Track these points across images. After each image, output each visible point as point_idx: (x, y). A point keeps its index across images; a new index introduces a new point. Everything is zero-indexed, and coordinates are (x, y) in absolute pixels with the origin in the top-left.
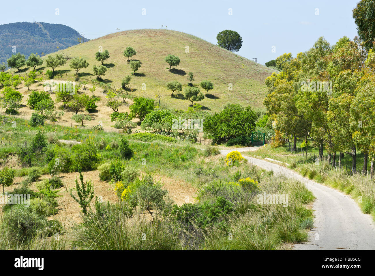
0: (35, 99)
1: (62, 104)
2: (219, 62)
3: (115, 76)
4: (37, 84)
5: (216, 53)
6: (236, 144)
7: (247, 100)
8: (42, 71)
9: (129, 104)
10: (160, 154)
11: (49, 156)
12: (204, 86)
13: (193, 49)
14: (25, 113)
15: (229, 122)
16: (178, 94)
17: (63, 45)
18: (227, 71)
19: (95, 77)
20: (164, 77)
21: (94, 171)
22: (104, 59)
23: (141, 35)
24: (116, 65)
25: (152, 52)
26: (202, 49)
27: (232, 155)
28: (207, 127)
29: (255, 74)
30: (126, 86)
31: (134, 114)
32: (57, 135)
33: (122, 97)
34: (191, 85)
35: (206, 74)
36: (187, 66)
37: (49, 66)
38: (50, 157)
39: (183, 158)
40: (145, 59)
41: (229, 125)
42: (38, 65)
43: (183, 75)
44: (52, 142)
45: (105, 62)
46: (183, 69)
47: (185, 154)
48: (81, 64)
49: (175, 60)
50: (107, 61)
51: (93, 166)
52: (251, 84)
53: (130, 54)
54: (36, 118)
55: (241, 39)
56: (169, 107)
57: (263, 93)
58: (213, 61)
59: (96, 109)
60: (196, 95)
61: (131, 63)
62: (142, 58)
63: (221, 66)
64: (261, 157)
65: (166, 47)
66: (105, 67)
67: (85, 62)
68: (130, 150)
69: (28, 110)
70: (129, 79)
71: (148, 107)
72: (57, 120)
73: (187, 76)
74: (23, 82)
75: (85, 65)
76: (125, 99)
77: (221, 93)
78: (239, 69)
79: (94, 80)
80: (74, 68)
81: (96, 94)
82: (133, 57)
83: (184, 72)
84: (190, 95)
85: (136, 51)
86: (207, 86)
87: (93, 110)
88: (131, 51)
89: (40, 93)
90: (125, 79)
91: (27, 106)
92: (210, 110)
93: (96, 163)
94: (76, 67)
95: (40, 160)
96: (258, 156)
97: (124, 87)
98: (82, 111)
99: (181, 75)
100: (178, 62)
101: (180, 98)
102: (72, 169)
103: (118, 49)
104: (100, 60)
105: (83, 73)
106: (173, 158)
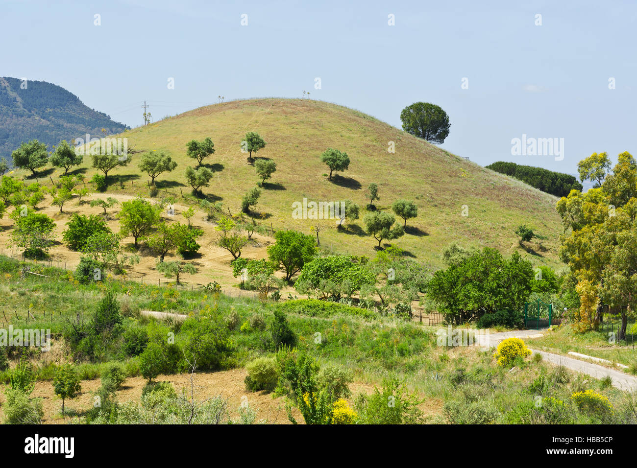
0: (79, 231)
1: (131, 240)
2: (420, 165)
3: (227, 189)
4: (77, 200)
5: (411, 147)
6: (496, 325)
7: (480, 238)
8: (83, 175)
9: (260, 244)
10: (351, 342)
11: (129, 342)
12: (399, 211)
13: (368, 138)
14: (61, 256)
15: (481, 281)
16: (350, 226)
17: (49, 123)
18: (435, 182)
19: (189, 190)
20: (320, 192)
21: (226, 372)
22: (204, 155)
23: (268, 110)
24: (226, 167)
25: (293, 143)
26: (384, 138)
27: (509, 345)
28: (436, 290)
29: (487, 189)
30: (251, 208)
31: (276, 263)
32: (135, 300)
33: (247, 229)
34: (372, 208)
35: (398, 188)
36: (360, 172)
37: (98, 166)
38: (133, 342)
39: (402, 349)
40: (280, 156)
41: (481, 289)
42: (73, 164)
43: (356, 189)
44: (128, 313)
45: (205, 161)
46: (353, 176)
47: (404, 342)
48: (162, 164)
49: (341, 159)
50: (210, 160)
51: (223, 363)
52: (484, 209)
53: (253, 146)
54: (89, 266)
55: (448, 121)
56: (336, 249)
57: (509, 226)
58: (409, 163)
59: (198, 252)
60: (389, 228)
61: (257, 165)
62: (274, 155)
63: (425, 173)
64: (558, 351)
65: (319, 133)
66: (209, 170)
67: (169, 160)
68: (290, 332)
69: (66, 252)
70: (256, 195)
71: (304, 250)
72: (126, 271)
73: (363, 190)
74: (48, 197)
75: (168, 166)
76: (251, 233)
77: (430, 225)
78: (457, 178)
79: (188, 195)
80: (149, 172)
81: (196, 222)
82: (261, 153)
83: (357, 182)
84: (376, 227)
85: (265, 141)
86: (406, 210)
87: (191, 253)
88: (255, 140)
89: (88, 219)
90: (250, 195)
91: (62, 244)
92: (415, 257)
93: (228, 355)
94: (152, 170)
95: (110, 349)
96: (551, 349)
97: (246, 210)
98: (172, 255)
99: (352, 188)
100: (345, 165)
101: (355, 234)
102: (182, 367)
103: (227, 136)
104: (195, 157)
105: (165, 181)
106: (381, 350)
